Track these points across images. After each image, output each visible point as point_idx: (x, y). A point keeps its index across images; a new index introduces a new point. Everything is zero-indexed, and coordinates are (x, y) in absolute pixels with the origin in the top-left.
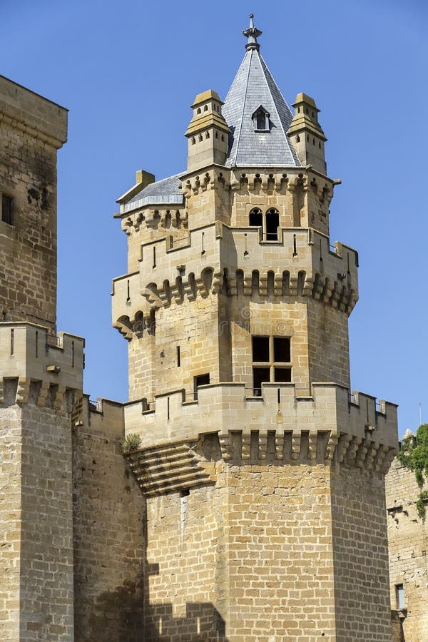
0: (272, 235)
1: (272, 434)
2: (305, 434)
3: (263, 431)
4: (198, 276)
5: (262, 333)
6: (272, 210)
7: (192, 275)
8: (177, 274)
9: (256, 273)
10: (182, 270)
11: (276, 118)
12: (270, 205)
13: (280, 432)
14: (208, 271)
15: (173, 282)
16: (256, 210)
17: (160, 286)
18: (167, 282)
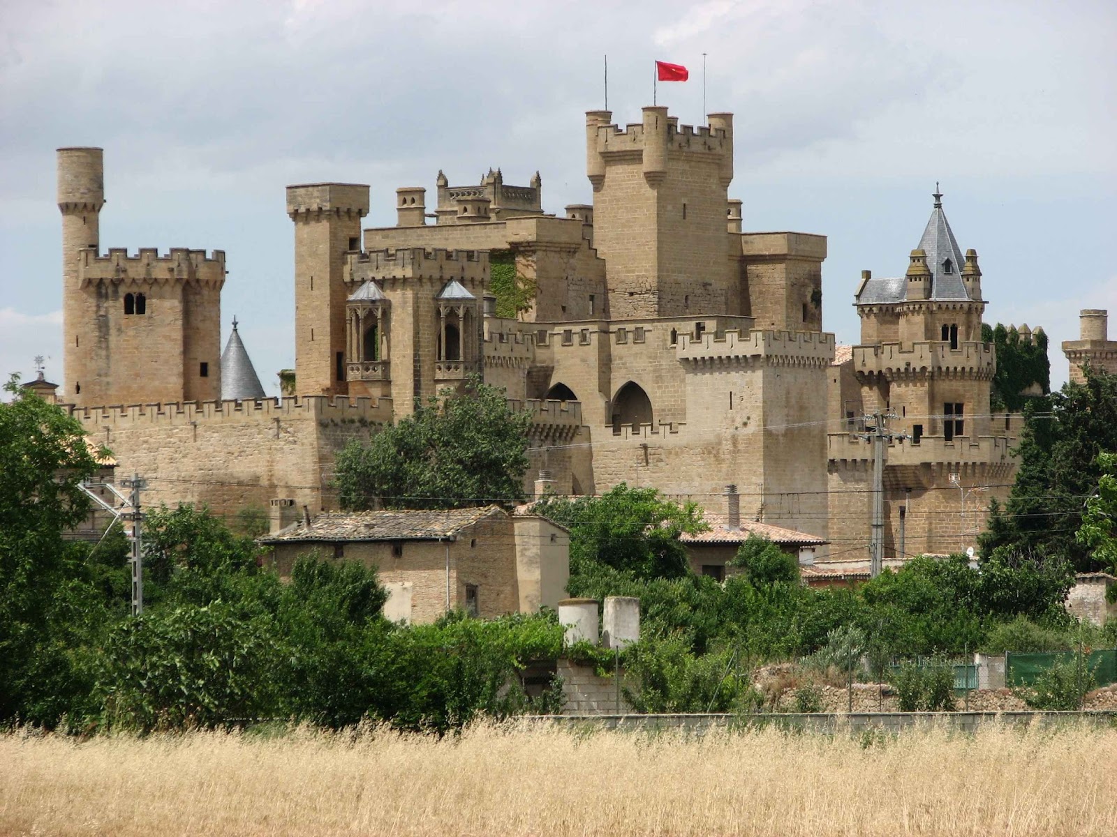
0: (954, 345)
1: (958, 464)
2: (974, 463)
3: (954, 463)
4: (918, 370)
5: (948, 401)
6: (954, 325)
7: (914, 369)
8: (905, 366)
9: (948, 368)
10: (908, 364)
11: (956, 265)
12: (953, 322)
13: (962, 463)
14: (924, 369)
15: (902, 370)
16: (945, 325)
17: (894, 370)
18: (899, 369)
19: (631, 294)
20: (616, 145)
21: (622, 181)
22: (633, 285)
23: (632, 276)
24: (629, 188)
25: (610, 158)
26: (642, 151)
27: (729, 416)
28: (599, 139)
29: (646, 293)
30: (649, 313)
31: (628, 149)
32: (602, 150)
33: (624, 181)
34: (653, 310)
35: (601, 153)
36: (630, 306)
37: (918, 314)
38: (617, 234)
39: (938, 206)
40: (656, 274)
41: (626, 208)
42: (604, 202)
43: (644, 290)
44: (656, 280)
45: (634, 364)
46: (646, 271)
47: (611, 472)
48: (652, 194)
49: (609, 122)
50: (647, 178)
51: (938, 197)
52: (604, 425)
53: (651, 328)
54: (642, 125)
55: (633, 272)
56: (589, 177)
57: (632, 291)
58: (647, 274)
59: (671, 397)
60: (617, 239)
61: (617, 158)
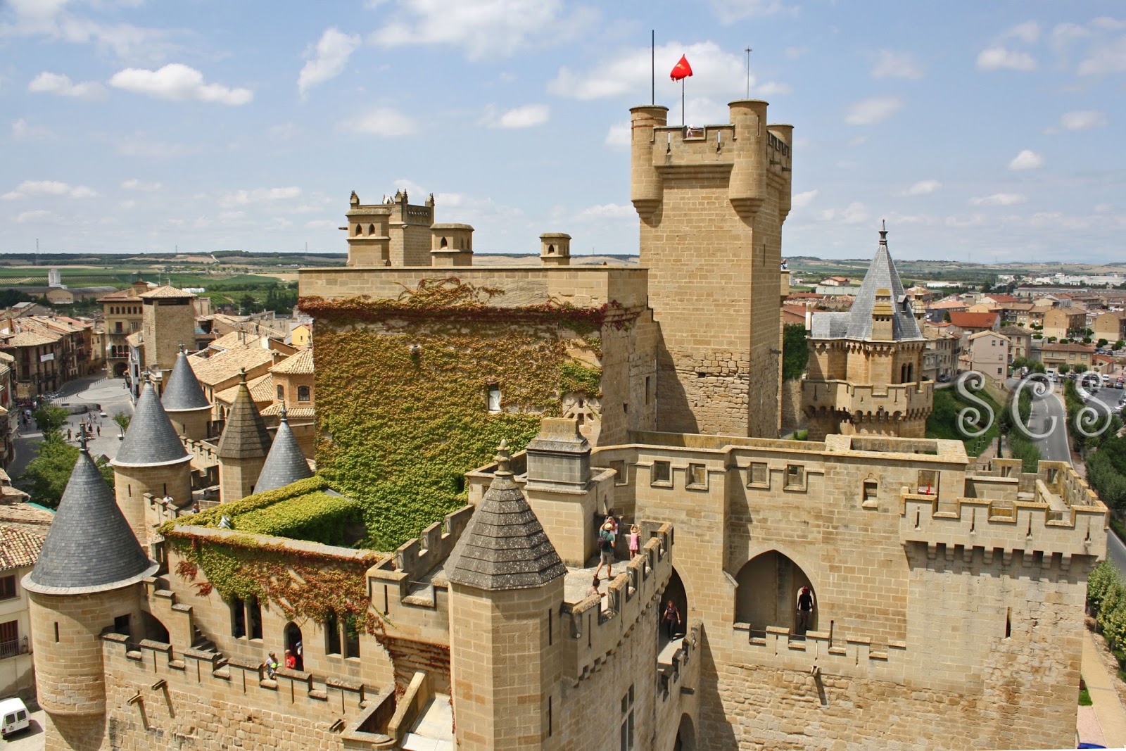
4: (891, 414)
6: (910, 364)
7: (887, 413)
8: (877, 410)
10: (880, 409)
12: (910, 361)
14: (897, 413)
15: (874, 413)
16: (904, 365)
17: (865, 413)
18: (869, 413)
19: (702, 375)
20: (687, 156)
21: (689, 210)
22: (706, 363)
23: (703, 350)
24: (703, 220)
25: (669, 175)
26: (731, 166)
27: (1003, 648)
28: (655, 147)
29: (728, 376)
30: (732, 405)
31: (707, 162)
32: (662, 163)
33: (695, 210)
34: (739, 400)
35: (657, 168)
36: (701, 392)
37: (887, 356)
38: (680, 287)
39: (885, 243)
40: (747, 349)
41: (697, 250)
42: (658, 238)
43: (725, 371)
44: (746, 358)
45: (783, 525)
46: (730, 343)
47: (742, 700)
48: (743, 231)
49: (665, 123)
50: (735, 207)
51: (883, 234)
52: (731, 625)
53: (823, 471)
54: (732, 128)
55: (708, 343)
56: (634, 202)
57: (703, 370)
58: (731, 348)
59: (859, 587)
60: (681, 294)
61: (684, 176)
